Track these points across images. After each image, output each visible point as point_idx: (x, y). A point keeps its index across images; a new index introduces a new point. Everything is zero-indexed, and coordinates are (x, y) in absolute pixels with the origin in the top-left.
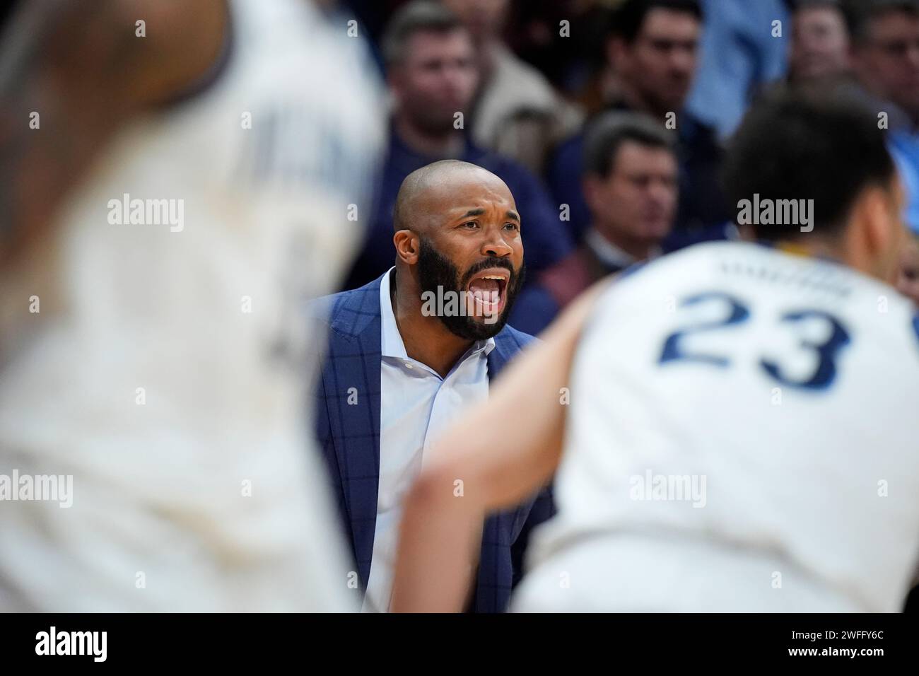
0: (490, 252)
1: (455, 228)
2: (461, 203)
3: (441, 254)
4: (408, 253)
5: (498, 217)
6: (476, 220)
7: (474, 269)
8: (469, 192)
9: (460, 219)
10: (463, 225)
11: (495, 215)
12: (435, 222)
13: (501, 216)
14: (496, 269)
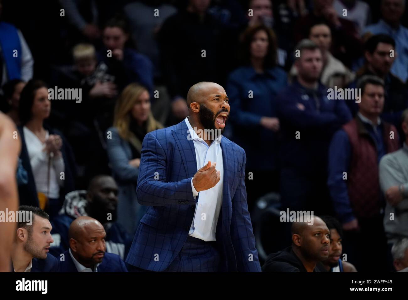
0: (223, 107)
1: (212, 100)
2: (214, 93)
3: (208, 108)
4: (196, 109)
5: (224, 98)
6: (218, 98)
7: (219, 113)
8: (216, 90)
9: (213, 98)
10: (215, 100)
11: (223, 97)
12: (205, 99)
13: (225, 97)
14: (225, 112)
